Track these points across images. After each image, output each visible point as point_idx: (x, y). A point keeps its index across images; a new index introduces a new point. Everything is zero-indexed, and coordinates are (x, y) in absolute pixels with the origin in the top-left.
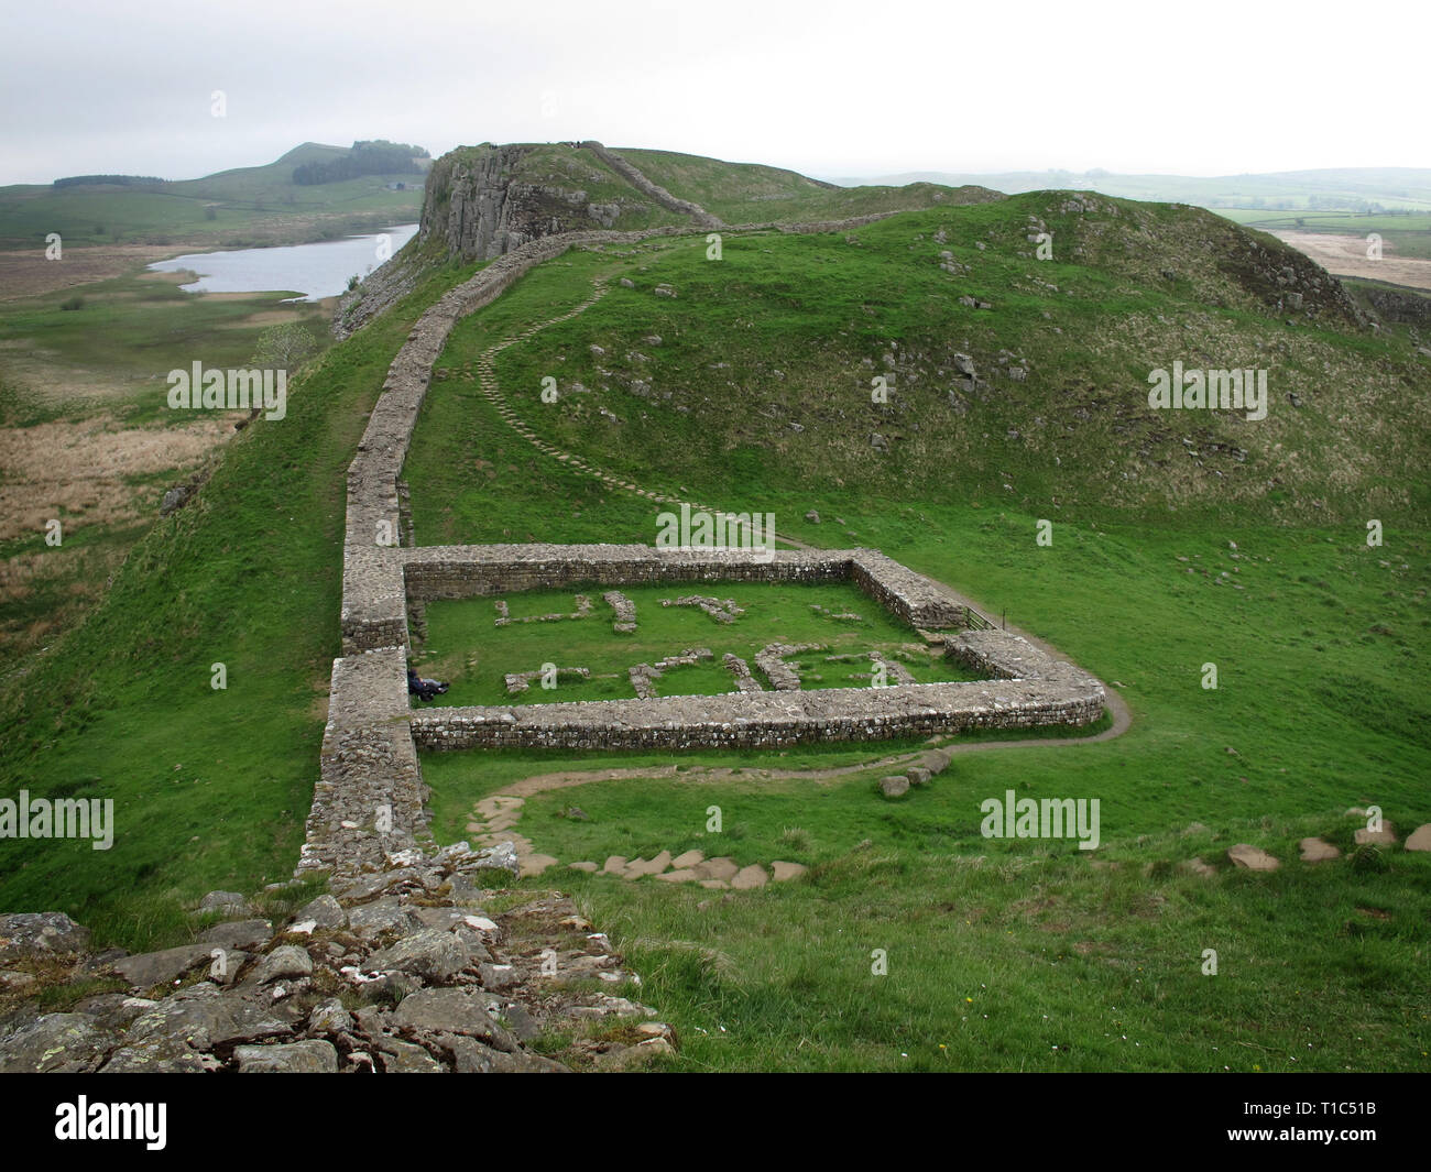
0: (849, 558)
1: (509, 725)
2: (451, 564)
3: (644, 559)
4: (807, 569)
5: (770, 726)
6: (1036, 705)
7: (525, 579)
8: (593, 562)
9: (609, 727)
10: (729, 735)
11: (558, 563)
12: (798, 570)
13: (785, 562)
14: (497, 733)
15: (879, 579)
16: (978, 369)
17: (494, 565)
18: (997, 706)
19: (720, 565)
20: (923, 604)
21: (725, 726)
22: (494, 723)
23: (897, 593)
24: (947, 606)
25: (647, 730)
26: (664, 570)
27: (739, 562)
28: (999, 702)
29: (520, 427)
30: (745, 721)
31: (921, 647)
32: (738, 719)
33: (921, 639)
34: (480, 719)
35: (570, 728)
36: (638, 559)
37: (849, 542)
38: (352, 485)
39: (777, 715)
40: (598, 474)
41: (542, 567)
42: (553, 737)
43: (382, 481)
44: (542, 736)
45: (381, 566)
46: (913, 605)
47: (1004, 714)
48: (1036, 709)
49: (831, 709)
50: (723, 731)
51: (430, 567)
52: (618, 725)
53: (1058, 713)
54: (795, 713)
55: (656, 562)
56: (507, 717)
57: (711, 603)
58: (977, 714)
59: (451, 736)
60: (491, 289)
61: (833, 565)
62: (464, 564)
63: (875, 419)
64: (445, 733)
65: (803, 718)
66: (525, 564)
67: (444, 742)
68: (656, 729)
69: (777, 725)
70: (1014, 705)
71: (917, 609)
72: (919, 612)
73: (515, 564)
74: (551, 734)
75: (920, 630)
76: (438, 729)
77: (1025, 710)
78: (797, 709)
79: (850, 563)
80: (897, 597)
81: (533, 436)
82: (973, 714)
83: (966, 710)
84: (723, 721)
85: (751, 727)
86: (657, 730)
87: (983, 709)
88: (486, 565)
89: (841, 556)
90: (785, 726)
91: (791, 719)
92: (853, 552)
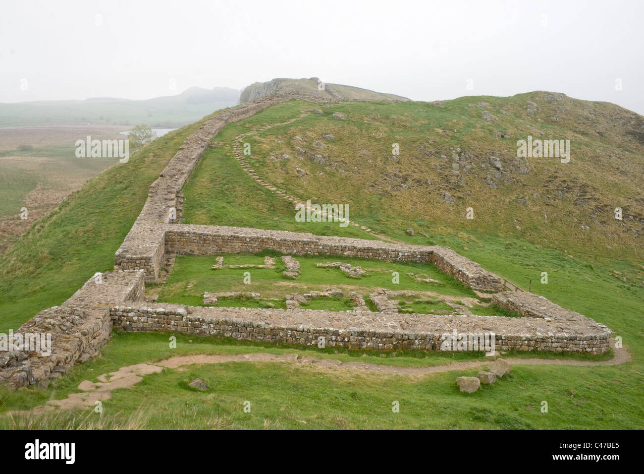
0: (432, 250)
1: (182, 316)
2: (194, 233)
3: (309, 240)
4: (406, 254)
5: (374, 334)
6: (566, 335)
7: (238, 245)
8: (278, 239)
9: (255, 324)
10: (344, 338)
11: (258, 238)
12: (401, 254)
13: (394, 249)
14: (173, 322)
15: (449, 261)
16: (503, 167)
17: (219, 236)
18: (538, 334)
19: (355, 247)
20: (477, 276)
21: (341, 331)
22: (171, 313)
23: (461, 269)
24: (491, 278)
25: (283, 329)
26: (321, 247)
27: (366, 247)
28: (539, 331)
29: (251, 172)
30: (357, 329)
31: (476, 301)
32: (351, 327)
33: (475, 296)
34: (161, 310)
35: (226, 322)
36: (305, 240)
37: (431, 244)
38: (151, 192)
39: (380, 327)
40: (291, 199)
41: (248, 240)
42: (214, 328)
43: (169, 192)
44: (206, 327)
45: (152, 230)
46: (471, 276)
47: (543, 340)
48: (566, 338)
49: (419, 327)
50: (339, 335)
51: (181, 234)
53: (581, 343)
54: (394, 327)
55: (316, 242)
56: (181, 310)
57: (347, 267)
58: (524, 339)
59: (139, 320)
60: (248, 111)
61: (422, 253)
62: (201, 234)
63: (447, 186)
64: (135, 318)
65: (399, 331)
66: (238, 237)
67: (134, 325)
68: (290, 329)
69: (379, 334)
70: (550, 334)
71: (473, 278)
72: (474, 280)
73: (231, 236)
74: (212, 326)
75: (474, 291)
76: (130, 314)
77: (558, 338)
78: (395, 324)
79: (432, 253)
80: (460, 271)
81: (258, 177)
82: (521, 338)
83: (516, 335)
84: (340, 328)
85: (361, 334)
86: (292, 330)
87: (528, 335)
88: (214, 236)
89: (429, 249)
90: (385, 336)
91: (391, 331)
92: (434, 247)
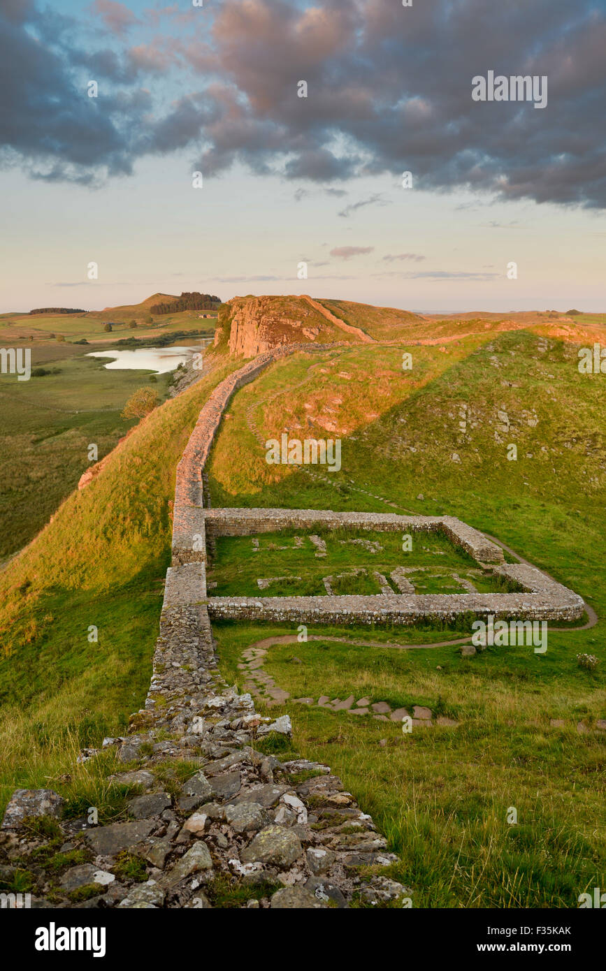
0: (441, 521)
1: (260, 608)
2: (230, 518)
3: (331, 519)
4: (418, 527)
5: (399, 614)
6: (546, 608)
7: (268, 527)
8: (304, 520)
9: (313, 611)
10: (377, 618)
11: (286, 519)
12: (413, 527)
13: (406, 523)
14: (253, 613)
15: (457, 534)
16: (510, 420)
17: (252, 519)
18: (523, 607)
19: (372, 523)
20: (481, 548)
21: (375, 613)
22: (252, 607)
23: (466, 542)
24: (494, 550)
25: (333, 614)
26: (342, 525)
27: (381, 522)
30: (386, 611)
31: (480, 572)
32: (382, 610)
33: (480, 568)
34: (244, 604)
35: (291, 611)
36: (328, 519)
37: (439, 512)
39: (403, 608)
40: (307, 472)
41: (277, 521)
42: (283, 616)
43: (195, 474)
44: (277, 615)
45: (193, 518)
46: (476, 549)
47: (528, 613)
48: (545, 611)
49: (432, 607)
50: (374, 616)
52: (317, 610)
53: (558, 613)
54: (413, 607)
55: (337, 520)
56: (259, 604)
57: (366, 544)
58: (513, 611)
59: (229, 613)
61: (432, 525)
62: (236, 519)
63: (454, 446)
64: (226, 611)
65: (417, 611)
66: (268, 519)
67: (225, 616)
69: (403, 614)
70: (533, 608)
71: (478, 551)
72: (479, 553)
73: (263, 519)
74: (282, 614)
75: (479, 563)
76: (222, 609)
77: (539, 611)
78: (414, 605)
79: (441, 524)
80: (467, 543)
82: (510, 612)
83: (506, 609)
84: (374, 610)
85: (390, 614)
86: (339, 614)
87: (516, 610)
88: (248, 520)
89: (436, 520)
90: (407, 615)
91: (412, 611)
92: (443, 518)
